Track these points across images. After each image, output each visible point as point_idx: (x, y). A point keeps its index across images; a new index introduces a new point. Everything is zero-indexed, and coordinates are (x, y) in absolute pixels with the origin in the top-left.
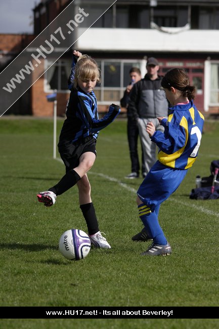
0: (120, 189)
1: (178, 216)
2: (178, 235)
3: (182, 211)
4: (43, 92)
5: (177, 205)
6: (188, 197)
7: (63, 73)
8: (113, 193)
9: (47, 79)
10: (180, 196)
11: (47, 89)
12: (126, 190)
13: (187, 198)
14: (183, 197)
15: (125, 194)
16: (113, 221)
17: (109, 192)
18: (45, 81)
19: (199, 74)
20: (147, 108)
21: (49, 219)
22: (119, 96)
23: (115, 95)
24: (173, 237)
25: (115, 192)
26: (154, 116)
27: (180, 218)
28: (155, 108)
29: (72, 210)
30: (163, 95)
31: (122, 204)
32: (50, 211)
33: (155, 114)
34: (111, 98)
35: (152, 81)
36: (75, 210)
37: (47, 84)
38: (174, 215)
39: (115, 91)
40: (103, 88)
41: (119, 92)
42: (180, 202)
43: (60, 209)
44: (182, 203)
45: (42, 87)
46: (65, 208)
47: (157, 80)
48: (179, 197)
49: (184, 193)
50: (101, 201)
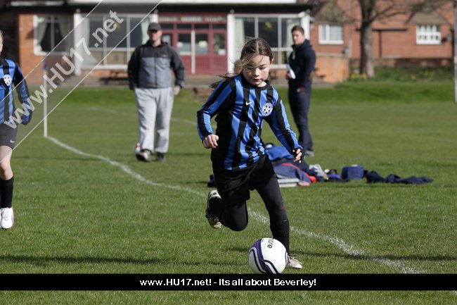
0: (123, 176)
1: (192, 211)
2: (190, 236)
3: (197, 204)
4: (32, 55)
5: (191, 196)
6: (206, 185)
7: (57, 31)
8: (113, 182)
9: (38, 39)
10: (197, 183)
11: (37, 50)
12: (130, 177)
13: (204, 187)
14: (199, 184)
15: (128, 182)
16: (111, 219)
17: (109, 180)
18: (35, 42)
19: (221, 31)
20: (148, 78)
21: (29, 219)
22: (125, 58)
23: (121, 56)
24: (184, 239)
25: (116, 180)
26: (154, 86)
27: (193, 214)
28: (156, 78)
29: (59, 206)
30: (166, 64)
31: (123, 197)
32: (32, 208)
33: (156, 84)
34: (116, 61)
35: (154, 48)
36: (64, 206)
37: (38, 44)
38: (186, 210)
39: (120, 52)
40: (105, 49)
41: (125, 53)
42: (194, 192)
43: (45, 205)
44: (198, 193)
45: (32, 49)
46: (52, 203)
47: (159, 46)
48: (195, 184)
49: (202, 179)
50: (97, 193)
